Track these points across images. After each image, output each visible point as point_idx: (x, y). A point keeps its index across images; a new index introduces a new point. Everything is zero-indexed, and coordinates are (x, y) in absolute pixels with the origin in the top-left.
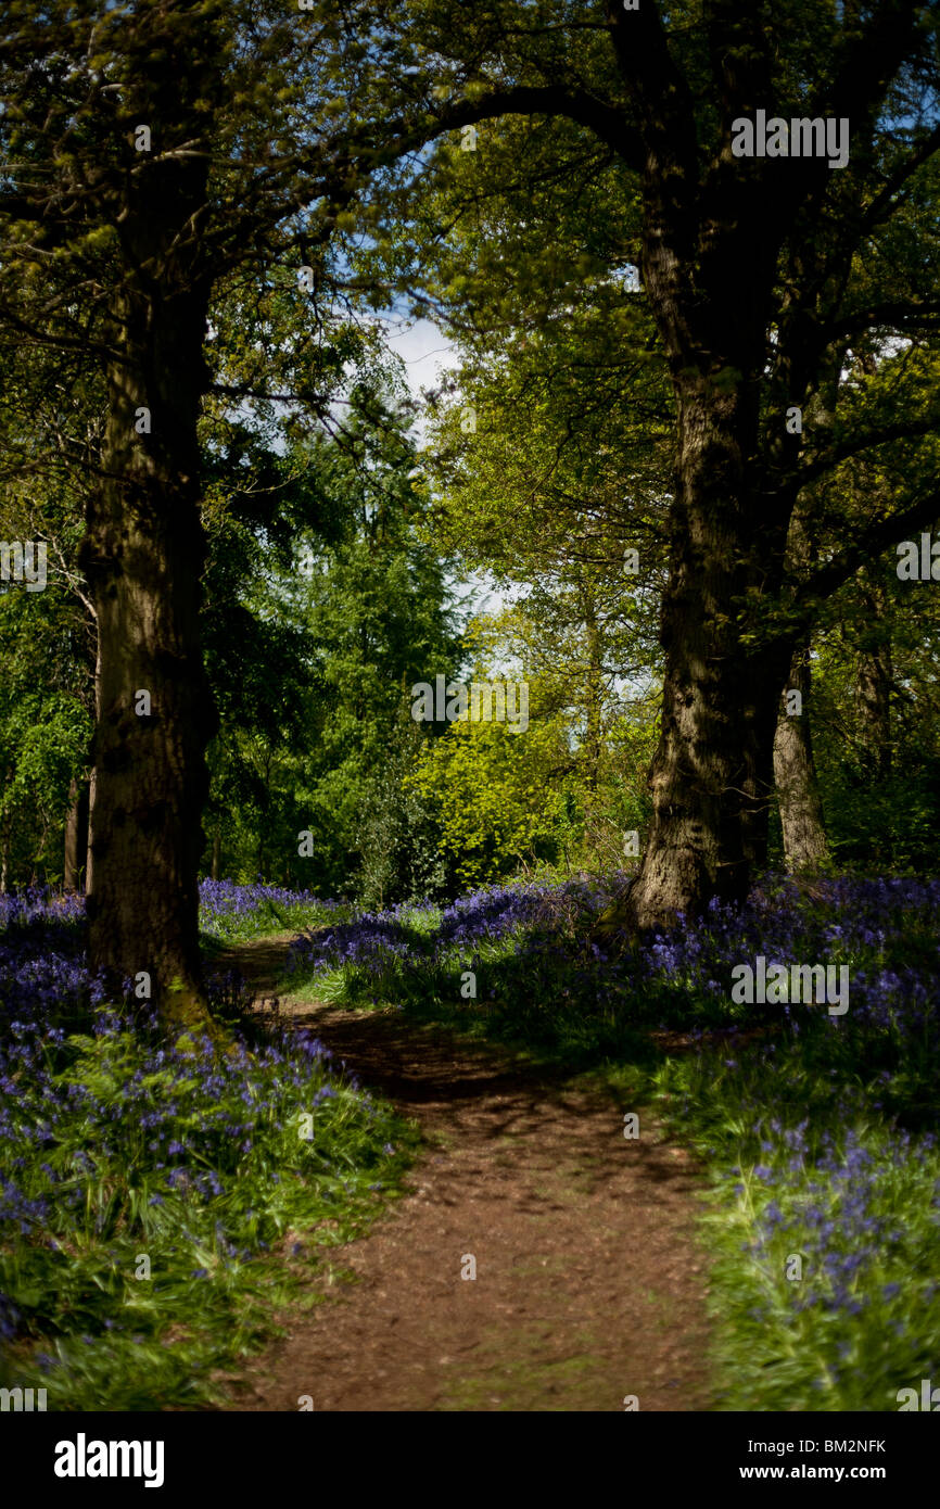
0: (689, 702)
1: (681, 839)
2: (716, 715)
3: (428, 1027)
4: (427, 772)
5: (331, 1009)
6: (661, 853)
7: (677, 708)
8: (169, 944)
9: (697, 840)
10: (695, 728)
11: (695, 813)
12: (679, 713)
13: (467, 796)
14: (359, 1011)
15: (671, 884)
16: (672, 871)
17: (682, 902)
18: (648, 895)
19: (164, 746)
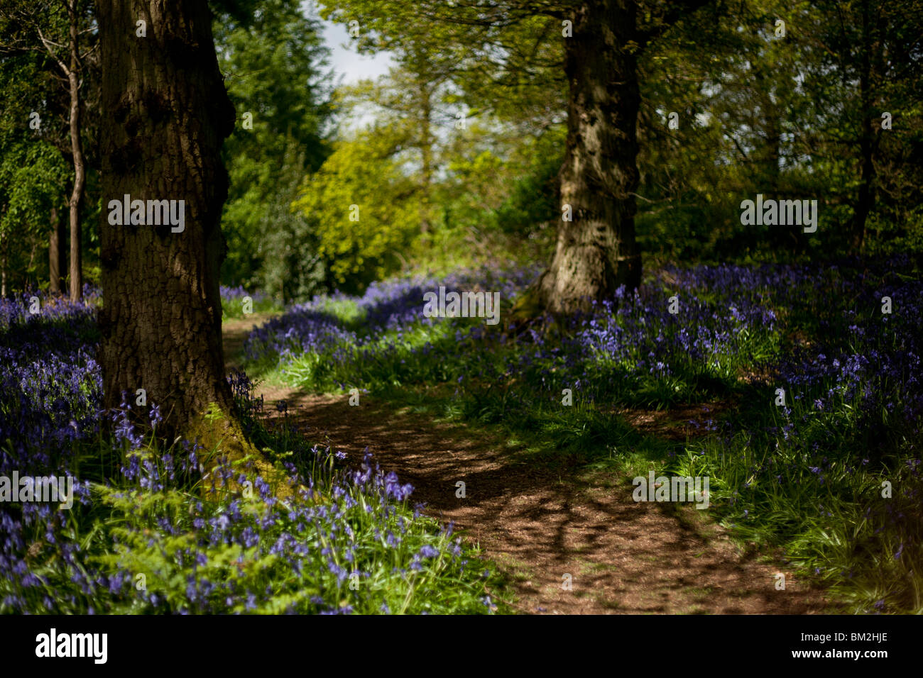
0: (592, 121)
1: (587, 238)
2: (616, 132)
3: (402, 412)
4: (308, 199)
5: (302, 394)
6: (571, 250)
7: (582, 126)
8: (195, 362)
9: (602, 238)
10: (598, 143)
11: (600, 216)
12: (584, 131)
13: (339, 215)
14: (328, 395)
15: (580, 276)
16: (582, 265)
17: (591, 290)
18: (561, 285)
19: (179, 143)
